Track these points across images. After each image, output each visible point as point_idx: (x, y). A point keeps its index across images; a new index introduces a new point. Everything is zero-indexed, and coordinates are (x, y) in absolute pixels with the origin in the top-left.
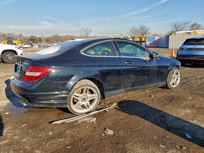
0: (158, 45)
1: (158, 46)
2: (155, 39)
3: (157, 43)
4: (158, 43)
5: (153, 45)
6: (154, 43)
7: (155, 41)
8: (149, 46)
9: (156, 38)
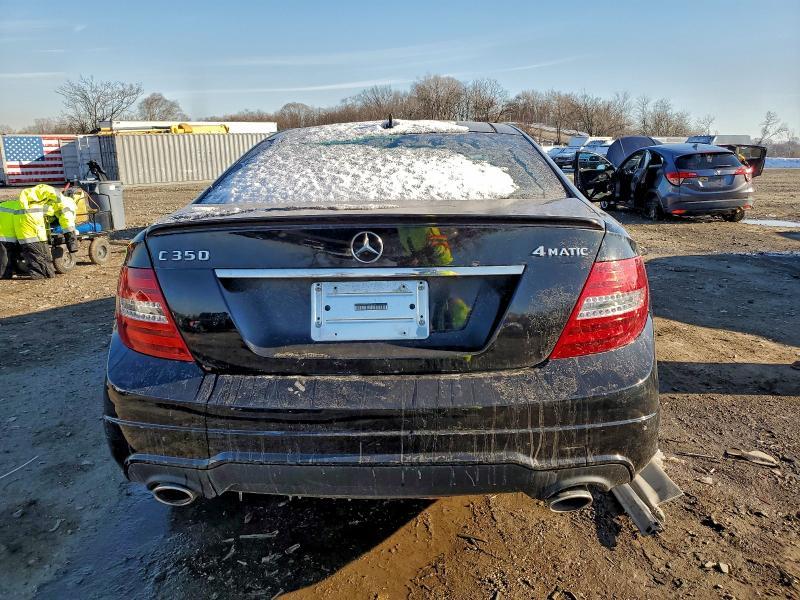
0: (61, 176)
1: (63, 179)
2: (45, 149)
3: (55, 165)
4: (61, 165)
5: (36, 173)
6: (43, 166)
7: (43, 158)
8: (18, 181)
9: (44, 142)
